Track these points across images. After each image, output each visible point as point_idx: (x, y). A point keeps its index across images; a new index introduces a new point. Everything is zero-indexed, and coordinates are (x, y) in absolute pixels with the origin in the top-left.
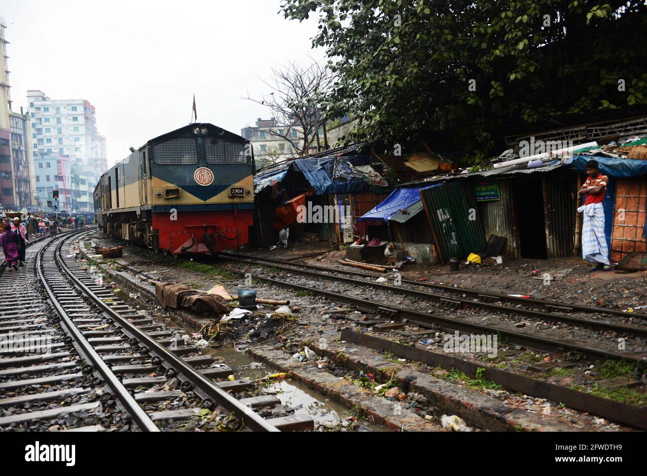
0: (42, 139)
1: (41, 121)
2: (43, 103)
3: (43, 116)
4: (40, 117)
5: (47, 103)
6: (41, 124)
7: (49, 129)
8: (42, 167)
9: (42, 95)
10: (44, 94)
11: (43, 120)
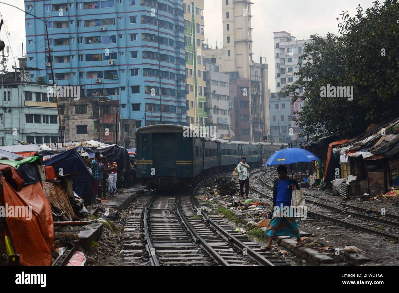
0: (285, 78)
1: (285, 61)
2: (287, 43)
3: (286, 56)
4: (284, 57)
5: (291, 43)
6: (285, 64)
7: (292, 68)
8: (278, 108)
9: (286, 35)
10: (289, 34)
11: (287, 60)
